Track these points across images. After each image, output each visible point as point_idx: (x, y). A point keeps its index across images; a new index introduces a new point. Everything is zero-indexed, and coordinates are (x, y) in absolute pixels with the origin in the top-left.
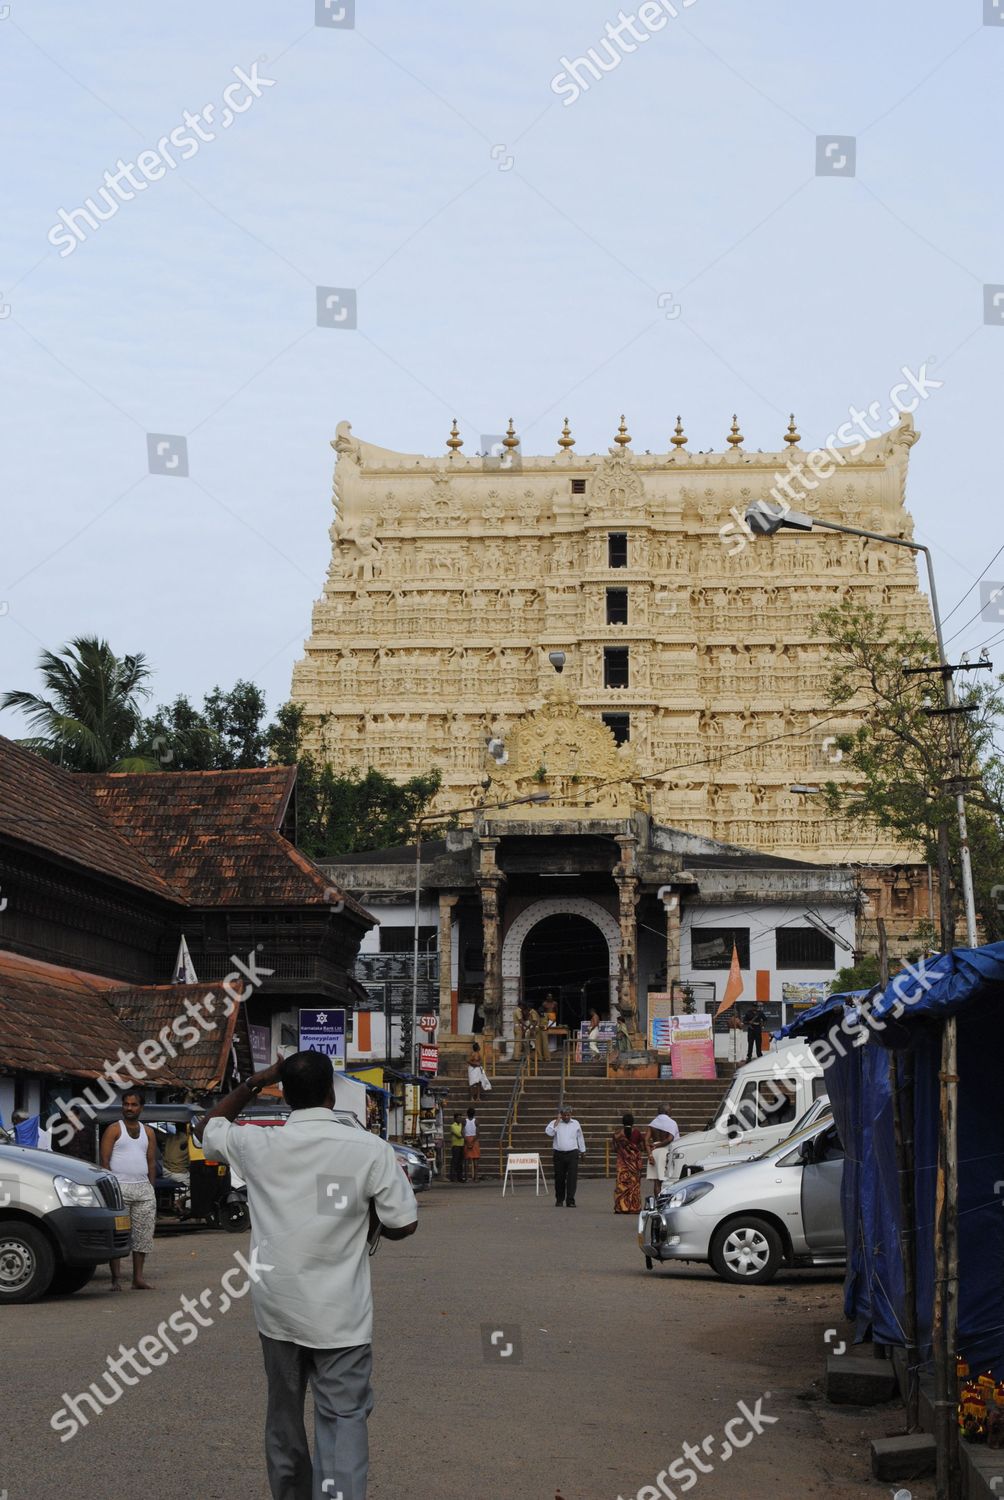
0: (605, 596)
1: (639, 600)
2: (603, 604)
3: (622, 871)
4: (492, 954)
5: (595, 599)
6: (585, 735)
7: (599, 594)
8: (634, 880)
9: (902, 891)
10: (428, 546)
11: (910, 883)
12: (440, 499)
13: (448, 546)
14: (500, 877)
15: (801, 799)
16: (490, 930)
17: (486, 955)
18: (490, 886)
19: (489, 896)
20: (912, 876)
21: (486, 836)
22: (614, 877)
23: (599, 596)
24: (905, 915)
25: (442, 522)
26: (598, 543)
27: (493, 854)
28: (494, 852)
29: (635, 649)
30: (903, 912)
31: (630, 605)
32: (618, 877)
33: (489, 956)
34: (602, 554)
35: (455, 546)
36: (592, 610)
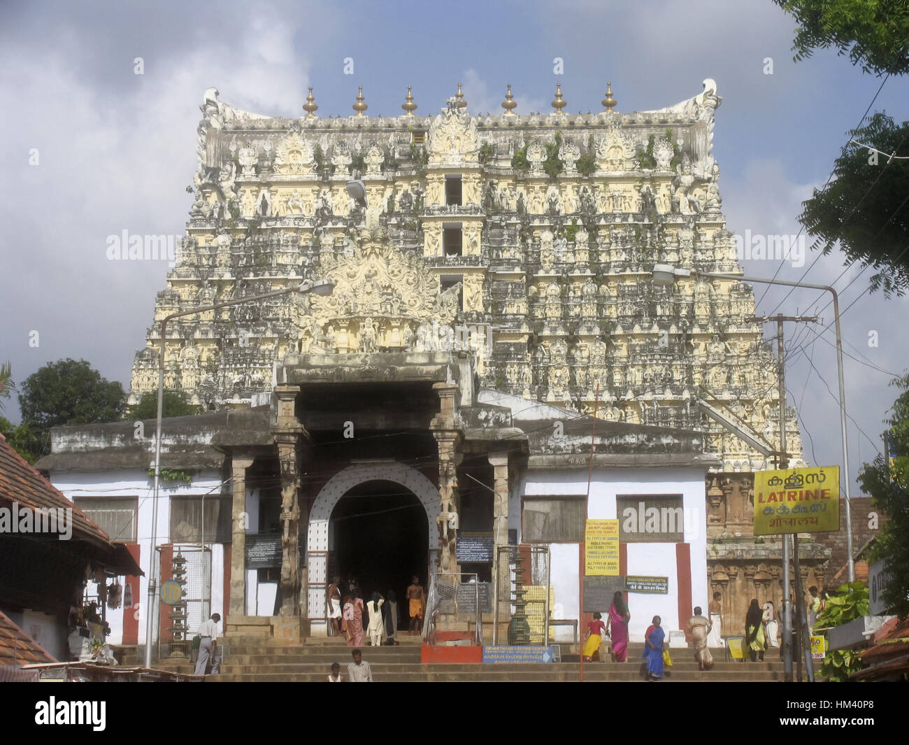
0: (442, 231)
1: (473, 234)
2: (440, 238)
3: (442, 423)
4: (291, 521)
5: (433, 233)
6: (400, 276)
7: (437, 229)
8: (455, 434)
9: (716, 497)
10: (282, 190)
11: (723, 490)
12: (294, 148)
13: (300, 189)
14: (300, 431)
15: (621, 414)
16: (288, 494)
17: (283, 521)
18: (289, 442)
19: (288, 453)
20: (725, 483)
21: (284, 385)
22: (432, 431)
23: (437, 231)
24: (719, 520)
25: (295, 169)
26: (436, 184)
27: (292, 405)
28: (293, 402)
29: (469, 278)
30: (716, 517)
31: (464, 238)
32: (436, 431)
33: (287, 524)
34: (439, 194)
35: (308, 190)
36: (430, 243)
